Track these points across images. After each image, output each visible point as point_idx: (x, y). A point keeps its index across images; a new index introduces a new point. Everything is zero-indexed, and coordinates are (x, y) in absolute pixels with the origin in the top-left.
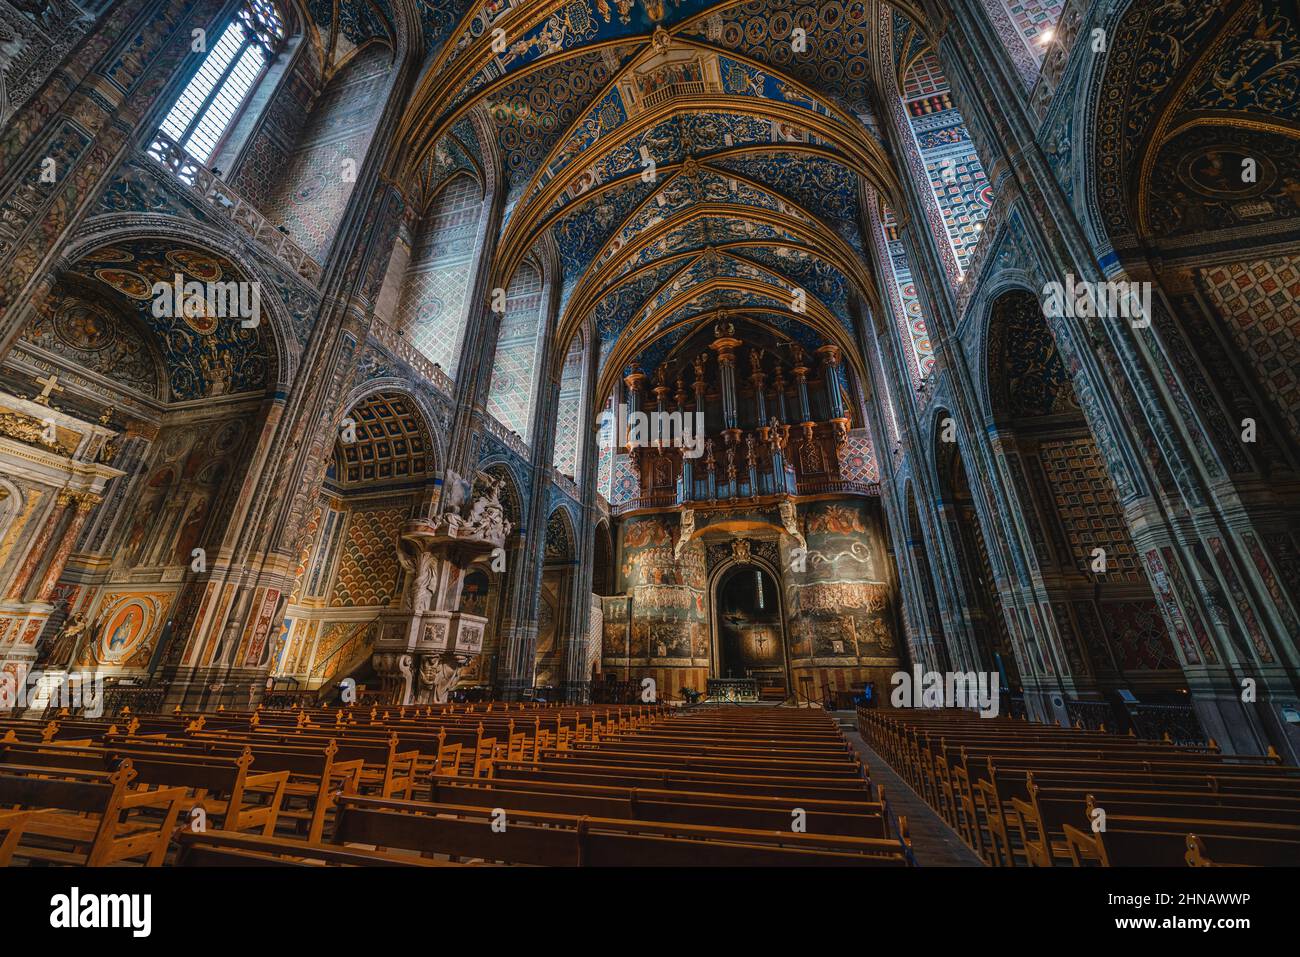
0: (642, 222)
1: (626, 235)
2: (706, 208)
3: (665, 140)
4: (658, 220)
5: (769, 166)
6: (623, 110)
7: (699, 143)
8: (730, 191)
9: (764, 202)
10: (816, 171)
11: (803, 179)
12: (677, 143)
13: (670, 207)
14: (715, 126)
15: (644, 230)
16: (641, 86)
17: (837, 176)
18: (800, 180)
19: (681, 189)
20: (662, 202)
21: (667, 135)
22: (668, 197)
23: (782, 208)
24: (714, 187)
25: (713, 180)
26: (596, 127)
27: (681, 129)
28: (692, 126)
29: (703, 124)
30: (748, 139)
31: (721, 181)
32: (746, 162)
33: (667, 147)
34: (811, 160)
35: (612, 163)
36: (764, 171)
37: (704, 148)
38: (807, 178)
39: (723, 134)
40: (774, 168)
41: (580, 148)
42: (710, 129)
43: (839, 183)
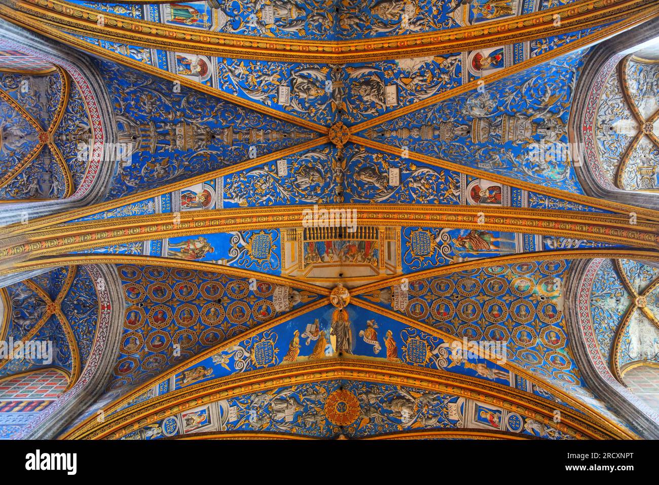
0: (428, 75)
1: (458, 70)
2: (331, 58)
3: (364, 178)
4: (405, 64)
5: (232, 121)
6: (404, 242)
7: (322, 163)
8: (291, 84)
9: (241, 70)
10: (168, 110)
11: (183, 103)
12: (350, 168)
13: (380, 76)
14: (298, 186)
15: (430, 59)
16: (375, 254)
17: (137, 101)
18: (188, 102)
19: (360, 98)
20: (391, 90)
21: (361, 184)
22: (382, 95)
23: (212, 67)
24: (313, 92)
25: (312, 104)
26: (440, 245)
27: (342, 184)
28: (327, 185)
29: (313, 188)
30: (256, 173)
31: (302, 102)
32: (264, 128)
33: (364, 169)
34: (175, 122)
35: (438, 190)
36: (238, 116)
37: (316, 155)
38: (179, 103)
39: (289, 176)
40: (225, 119)
41: (470, 236)
42: (304, 182)
43: (134, 92)
